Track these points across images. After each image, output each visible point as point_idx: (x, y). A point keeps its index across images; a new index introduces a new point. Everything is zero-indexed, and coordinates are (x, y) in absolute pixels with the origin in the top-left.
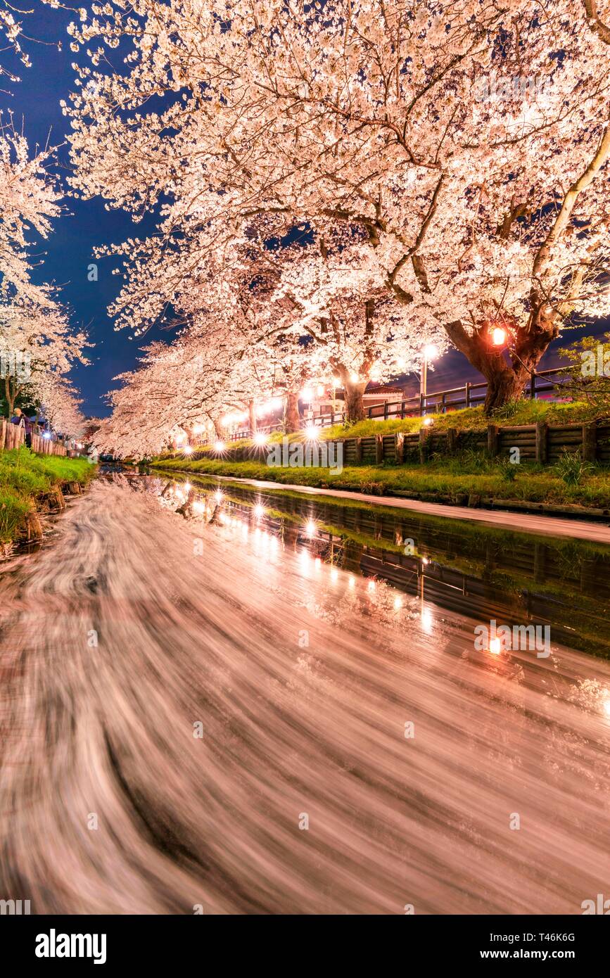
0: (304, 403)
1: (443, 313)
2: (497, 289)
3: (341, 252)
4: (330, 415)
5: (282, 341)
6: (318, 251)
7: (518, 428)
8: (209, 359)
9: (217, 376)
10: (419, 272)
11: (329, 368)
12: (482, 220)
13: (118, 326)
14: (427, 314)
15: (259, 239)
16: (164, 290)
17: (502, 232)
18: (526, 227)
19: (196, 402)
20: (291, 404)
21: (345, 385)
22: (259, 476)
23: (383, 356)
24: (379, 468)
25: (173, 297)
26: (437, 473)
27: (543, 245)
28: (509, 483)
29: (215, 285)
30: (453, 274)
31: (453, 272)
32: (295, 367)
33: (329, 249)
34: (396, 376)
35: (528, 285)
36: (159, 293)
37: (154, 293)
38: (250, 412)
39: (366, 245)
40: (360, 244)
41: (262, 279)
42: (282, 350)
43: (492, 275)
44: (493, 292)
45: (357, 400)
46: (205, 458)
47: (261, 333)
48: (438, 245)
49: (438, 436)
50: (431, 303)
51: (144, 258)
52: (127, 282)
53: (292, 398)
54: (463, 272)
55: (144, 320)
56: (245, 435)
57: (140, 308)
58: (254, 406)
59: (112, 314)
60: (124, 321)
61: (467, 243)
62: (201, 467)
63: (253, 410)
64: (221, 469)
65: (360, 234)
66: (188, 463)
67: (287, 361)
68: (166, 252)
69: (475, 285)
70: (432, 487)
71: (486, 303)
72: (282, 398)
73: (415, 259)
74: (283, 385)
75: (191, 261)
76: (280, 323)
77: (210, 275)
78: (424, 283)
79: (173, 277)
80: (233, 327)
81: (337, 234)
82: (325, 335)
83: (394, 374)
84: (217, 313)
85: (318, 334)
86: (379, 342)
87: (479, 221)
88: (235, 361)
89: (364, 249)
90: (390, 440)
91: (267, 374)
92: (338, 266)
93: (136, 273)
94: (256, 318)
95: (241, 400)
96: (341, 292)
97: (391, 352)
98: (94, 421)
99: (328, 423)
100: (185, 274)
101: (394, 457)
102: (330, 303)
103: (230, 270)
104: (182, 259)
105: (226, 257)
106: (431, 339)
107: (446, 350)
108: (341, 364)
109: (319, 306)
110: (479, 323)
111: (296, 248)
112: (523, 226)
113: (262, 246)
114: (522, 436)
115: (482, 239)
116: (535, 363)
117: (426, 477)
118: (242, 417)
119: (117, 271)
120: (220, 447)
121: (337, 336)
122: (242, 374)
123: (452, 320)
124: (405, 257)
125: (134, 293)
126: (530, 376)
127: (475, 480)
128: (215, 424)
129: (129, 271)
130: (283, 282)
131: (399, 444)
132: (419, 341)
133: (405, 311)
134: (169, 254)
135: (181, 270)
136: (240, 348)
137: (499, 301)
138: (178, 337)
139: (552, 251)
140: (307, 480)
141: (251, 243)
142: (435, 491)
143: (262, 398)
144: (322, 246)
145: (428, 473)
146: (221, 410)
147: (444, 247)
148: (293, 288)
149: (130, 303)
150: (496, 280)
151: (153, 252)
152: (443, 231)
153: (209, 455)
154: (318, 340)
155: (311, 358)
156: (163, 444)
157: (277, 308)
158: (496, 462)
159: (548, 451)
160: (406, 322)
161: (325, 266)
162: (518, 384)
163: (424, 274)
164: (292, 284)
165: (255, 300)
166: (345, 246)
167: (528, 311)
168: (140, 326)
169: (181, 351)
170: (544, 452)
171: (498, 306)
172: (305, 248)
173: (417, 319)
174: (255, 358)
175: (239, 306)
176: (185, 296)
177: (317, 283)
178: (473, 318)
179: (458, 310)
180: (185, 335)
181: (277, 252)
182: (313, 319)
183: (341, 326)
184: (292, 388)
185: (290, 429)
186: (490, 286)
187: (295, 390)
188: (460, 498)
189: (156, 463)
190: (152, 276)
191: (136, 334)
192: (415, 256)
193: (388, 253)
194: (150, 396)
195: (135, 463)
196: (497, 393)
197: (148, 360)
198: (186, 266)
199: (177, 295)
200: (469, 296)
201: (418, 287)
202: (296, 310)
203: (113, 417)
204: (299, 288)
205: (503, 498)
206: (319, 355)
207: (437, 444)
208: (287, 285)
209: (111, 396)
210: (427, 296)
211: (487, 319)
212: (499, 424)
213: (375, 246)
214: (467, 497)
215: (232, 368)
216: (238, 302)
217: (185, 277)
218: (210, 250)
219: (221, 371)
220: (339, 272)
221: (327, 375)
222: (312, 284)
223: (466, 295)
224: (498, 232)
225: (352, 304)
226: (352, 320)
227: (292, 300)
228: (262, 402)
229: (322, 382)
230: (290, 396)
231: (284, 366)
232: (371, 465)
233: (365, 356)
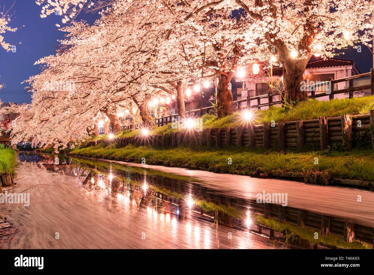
4: (266, 95)
5: (212, 16)
11: (265, 45)
20: (223, 84)
21: (283, 63)
22: (190, 164)
23: (326, 29)
24: (324, 154)
32: (226, 44)
34: (342, 50)
38: (178, 93)
42: (213, 26)
45: (297, 79)
46: (129, 145)
53: (224, 78)
56: (172, 119)
58: (182, 86)
62: (125, 155)
63: (182, 91)
64: (147, 157)
66: (111, 151)
67: (218, 36)
72: (212, 78)
74: (214, 63)
83: (339, 48)
90: (336, 123)
95: (168, 82)
99: (265, 105)
101: (341, 141)
108: (278, 40)
118: (169, 99)
120: (145, 133)
121: (273, 10)
122: (170, 55)
128: (140, 108)
131: (347, 127)
143: (190, 79)
146: (147, 93)
153: (136, 142)
154: (252, 14)
169: (104, 32)
184: (224, 66)
185: (223, 111)
187: (227, 69)
189: (77, 151)
195: (55, 152)
197: (70, 42)
203: (33, 103)
209: (33, 81)
228: (191, 83)
229: (257, 60)
230: (222, 75)
231: (215, 43)
232: (315, 151)
233: (305, 30)
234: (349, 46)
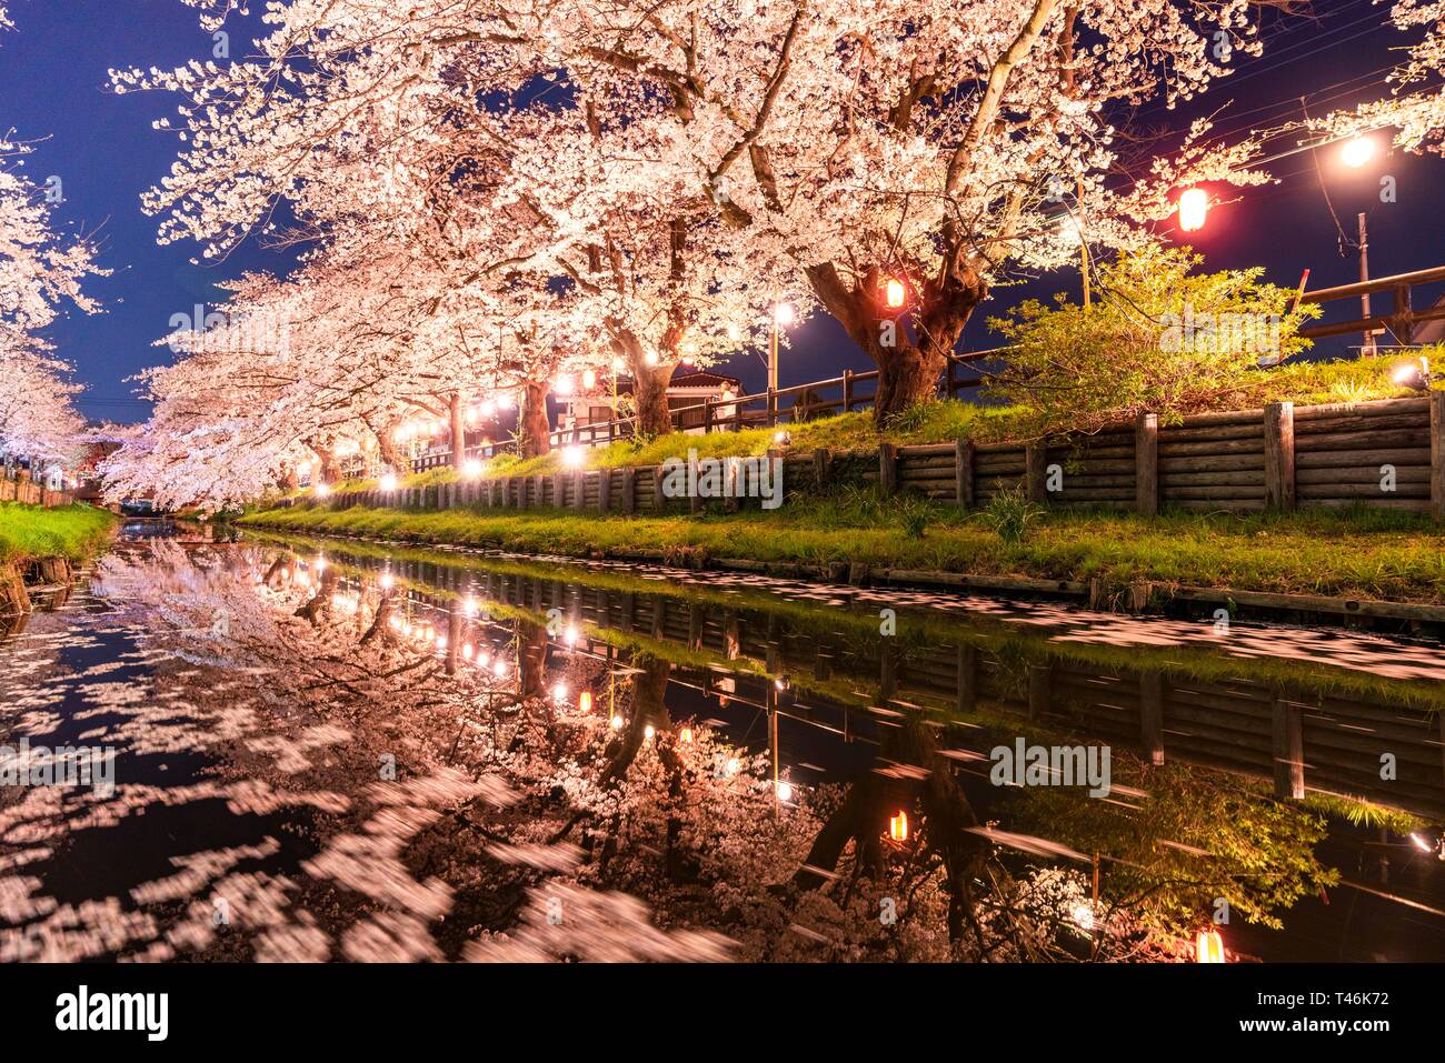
0: (558, 401)
1: (803, 248)
2: (891, 213)
3: (625, 129)
4: (606, 424)
5: (514, 283)
6: (584, 123)
7: (927, 448)
8: (367, 312)
9: (384, 346)
10: (763, 175)
11: (605, 338)
12: (865, 96)
13: (167, 235)
14: (776, 248)
15: (468, 92)
16: (271, 169)
17: (898, 119)
18: (936, 115)
19: (340, 396)
20: (532, 401)
21: (633, 369)
22: (469, 539)
23: (702, 320)
24: (696, 519)
25: (291, 185)
26: (797, 527)
27: (960, 146)
28: (915, 542)
29: (380, 169)
30: (820, 182)
31: (821, 180)
32: (540, 334)
33: (603, 120)
34: (726, 356)
35: (940, 209)
36: (259, 175)
37: (247, 174)
38: (453, 416)
39: (670, 121)
40: (659, 116)
41: (475, 164)
42: (516, 300)
43: (882, 188)
44: (885, 217)
45: (655, 397)
46: (358, 507)
47: (473, 267)
48: (793, 131)
49: (797, 463)
50: (784, 229)
51: (227, 102)
52: (188, 147)
53: (534, 391)
54: (836, 180)
55: (226, 226)
56: (442, 460)
57: (217, 202)
58: (460, 404)
59: (152, 209)
60: (181, 226)
61: (841, 131)
62: (350, 523)
63: (459, 412)
64: (390, 527)
65: (659, 99)
66: (322, 516)
67: (525, 320)
68: (276, 95)
69: (855, 204)
70: (787, 550)
71: (874, 235)
72: (514, 391)
73: (755, 150)
74: (516, 365)
75: (330, 119)
76: (511, 250)
77: (369, 149)
78: (772, 195)
79: (291, 147)
80: (416, 251)
81: (618, 95)
82: (596, 275)
83: (722, 352)
84: (384, 224)
85: (583, 272)
86: (694, 294)
87: (861, 98)
88: (421, 317)
89: (667, 127)
91: (485, 345)
92: (618, 153)
93: (209, 130)
94: (464, 238)
95: (435, 394)
96: (626, 201)
97: (716, 312)
98: (107, 432)
99: (604, 440)
100: (315, 142)
102: (605, 218)
103: (411, 143)
104: (310, 113)
105: (403, 116)
106: (785, 293)
107: (809, 313)
108: (627, 331)
109: (585, 222)
110: (863, 268)
111: (542, 114)
112: (929, 113)
113: (474, 101)
114: (935, 461)
115: (865, 126)
116: (952, 339)
117: (778, 534)
118: (435, 426)
119: (165, 122)
120: (389, 483)
121: (618, 280)
122: (436, 344)
123: (818, 260)
124: (738, 146)
125: (203, 171)
126: (945, 361)
127: (860, 537)
128: (381, 440)
129: (193, 126)
130: (516, 175)
132: (763, 296)
133: (738, 241)
134: (280, 99)
135: (307, 134)
136: (431, 292)
137: (893, 232)
138: (301, 266)
139: (974, 157)
140: (563, 545)
141: (454, 95)
142: (793, 558)
143: (475, 390)
144: (590, 115)
145: (783, 527)
146: (392, 411)
147: (803, 134)
148: (535, 185)
149: (194, 190)
150: (889, 198)
151: (246, 93)
152: (802, 107)
153: (369, 501)
154: (584, 284)
155: (570, 317)
156: (266, 478)
157: (505, 221)
158: (893, 506)
159: (975, 488)
160: (741, 260)
161: (595, 150)
162: (927, 375)
163: (770, 178)
164: (533, 179)
165: (461, 204)
166: (633, 119)
167: (939, 253)
168: (217, 239)
169: (309, 295)
170: (969, 489)
171: (893, 242)
172: (560, 116)
173: (759, 257)
174: (463, 314)
175: (429, 213)
176: (316, 187)
177: (581, 180)
178: (853, 259)
179: (828, 244)
180: (316, 263)
181: (506, 117)
182: (575, 245)
183: (626, 262)
184: (534, 372)
185: (533, 447)
186: (879, 208)
187: (540, 377)
188: (835, 569)
189: (252, 517)
190: (243, 140)
191: (207, 254)
192: (755, 145)
193: (708, 137)
194: (238, 382)
195: (202, 517)
196: (893, 389)
197: (235, 309)
198: (319, 126)
199: (300, 182)
200: (846, 222)
201: (761, 200)
202: (541, 228)
203: (153, 423)
204: (547, 188)
205: (906, 567)
206: (585, 313)
207: (796, 477)
208: (523, 179)
209: (150, 379)
210: (776, 217)
211: (874, 261)
212: (899, 441)
213: (685, 122)
214: (847, 568)
215: (414, 331)
216: (426, 205)
217: (315, 149)
218: (370, 101)
219: (392, 335)
220: (622, 163)
221: (601, 350)
222: (572, 182)
223: (840, 220)
224: (891, 119)
225: (646, 223)
226: (647, 251)
227: (534, 208)
228: (477, 399)
229: (591, 364)
230: (532, 387)
231: (520, 331)
232: (683, 514)
233: (669, 318)
234: (736, 350)
